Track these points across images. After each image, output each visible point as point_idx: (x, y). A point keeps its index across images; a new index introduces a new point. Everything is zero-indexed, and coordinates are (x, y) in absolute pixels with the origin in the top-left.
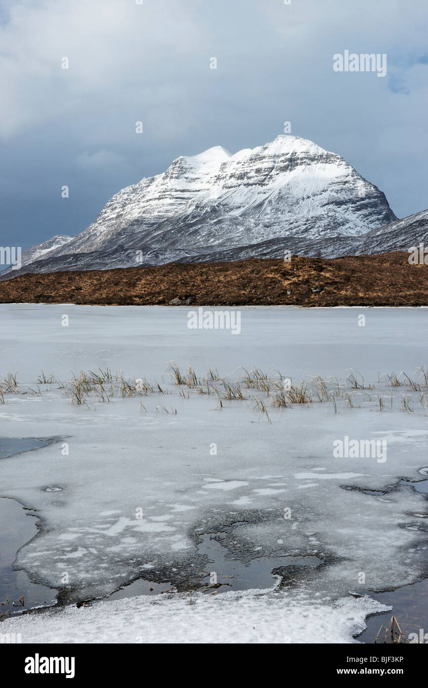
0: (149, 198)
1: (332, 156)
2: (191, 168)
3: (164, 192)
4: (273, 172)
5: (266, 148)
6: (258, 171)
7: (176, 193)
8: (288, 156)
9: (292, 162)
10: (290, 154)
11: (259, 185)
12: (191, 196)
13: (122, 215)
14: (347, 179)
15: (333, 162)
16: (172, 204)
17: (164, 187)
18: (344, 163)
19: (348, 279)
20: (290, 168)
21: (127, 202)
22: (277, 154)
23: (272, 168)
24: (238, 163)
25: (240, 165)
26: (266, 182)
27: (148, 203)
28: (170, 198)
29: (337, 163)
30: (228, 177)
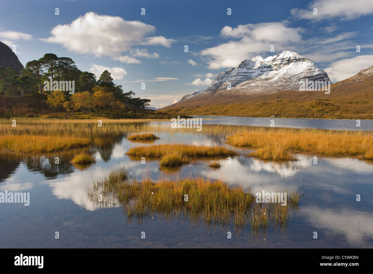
0: (232, 75)
1: (305, 58)
2: (249, 64)
3: (238, 73)
4: (281, 66)
5: (278, 56)
6: (276, 65)
7: (243, 74)
8: (287, 59)
9: (289, 61)
10: (288, 58)
11: (276, 70)
12: (249, 75)
13: (221, 82)
14: (311, 68)
15: (306, 61)
16: (241, 78)
17: (238, 71)
18: (310, 61)
19: (338, 109)
20: (288, 63)
21: (223, 77)
22: (283, 58)
23: (281, 64)
24: (267, 62)
25: (268, 63)
26: (278, 69)
27: (232, 78)
28: (240, 76)
29: (307, 61)
30: (263, 68)
